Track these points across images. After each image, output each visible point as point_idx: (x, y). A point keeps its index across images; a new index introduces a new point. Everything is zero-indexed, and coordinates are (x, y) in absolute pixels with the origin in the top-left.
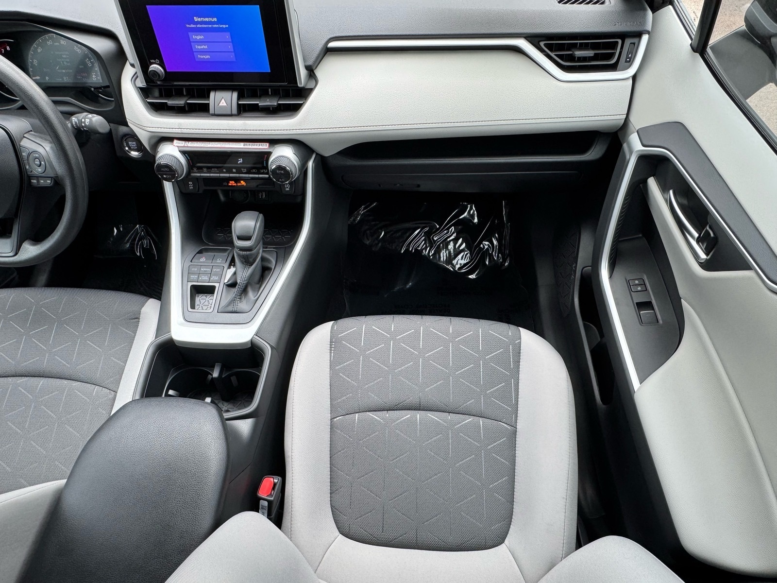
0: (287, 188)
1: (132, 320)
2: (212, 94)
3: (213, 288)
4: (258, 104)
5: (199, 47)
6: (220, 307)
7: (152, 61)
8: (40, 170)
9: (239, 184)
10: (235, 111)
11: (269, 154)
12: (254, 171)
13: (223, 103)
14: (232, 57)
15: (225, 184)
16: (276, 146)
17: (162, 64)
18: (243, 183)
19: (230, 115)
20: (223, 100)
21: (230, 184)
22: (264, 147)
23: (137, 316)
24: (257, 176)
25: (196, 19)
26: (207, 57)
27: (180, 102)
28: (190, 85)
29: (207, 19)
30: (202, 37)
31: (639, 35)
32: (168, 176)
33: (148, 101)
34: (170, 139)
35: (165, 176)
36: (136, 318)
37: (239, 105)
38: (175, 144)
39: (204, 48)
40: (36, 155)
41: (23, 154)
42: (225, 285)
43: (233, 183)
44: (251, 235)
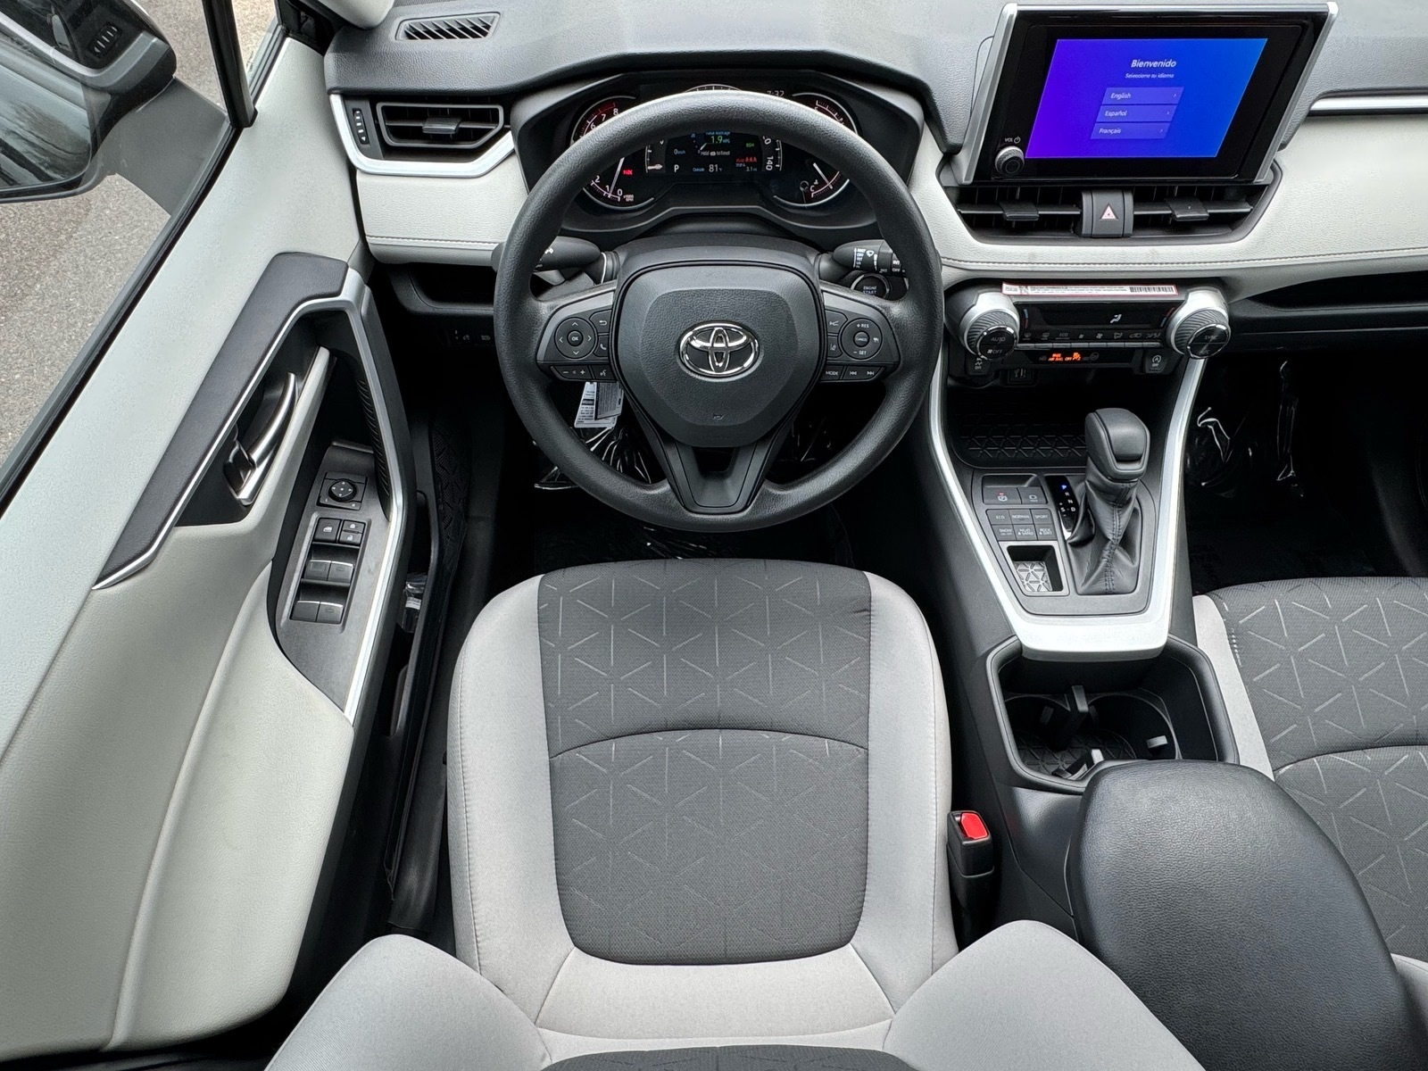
0: (1156, 362)
1: (857, 615)
2: (1086, 199)
3: (1050, 549)
4: (1174, 215)
5: (1111, 114)
6: (1079, 584)
7: (1010, 140)
8: (861, 353)
9: (1068, 359)
10: (1129, 228)
11: (1177, 305)
12: (1136, 335)
13: (1109, 215)
14: (1162, 131)
15: (1043, 359)
16: (1190, 291)
17: (1023, 146)
19: (1117, 237)
20: (1107, 208)
21: (1052, 360)
22: (1169, 292)
23: (866, 606)
24: (1139, 344)
25: (1135, 64)
26: (1116, 131)
27: (1032, 213)
29: (1155, 64)
30: (1128, 96)
32: (998, 351)
35: (990, 351)
36: (865, 610)
37: (1137, 218)
38: (1005, 291)
39: (1119, 116)
40: (862, 325)
41: (831, 323)
42: (1068, 546)
43: (1059, 355)
44: (1140, 453)
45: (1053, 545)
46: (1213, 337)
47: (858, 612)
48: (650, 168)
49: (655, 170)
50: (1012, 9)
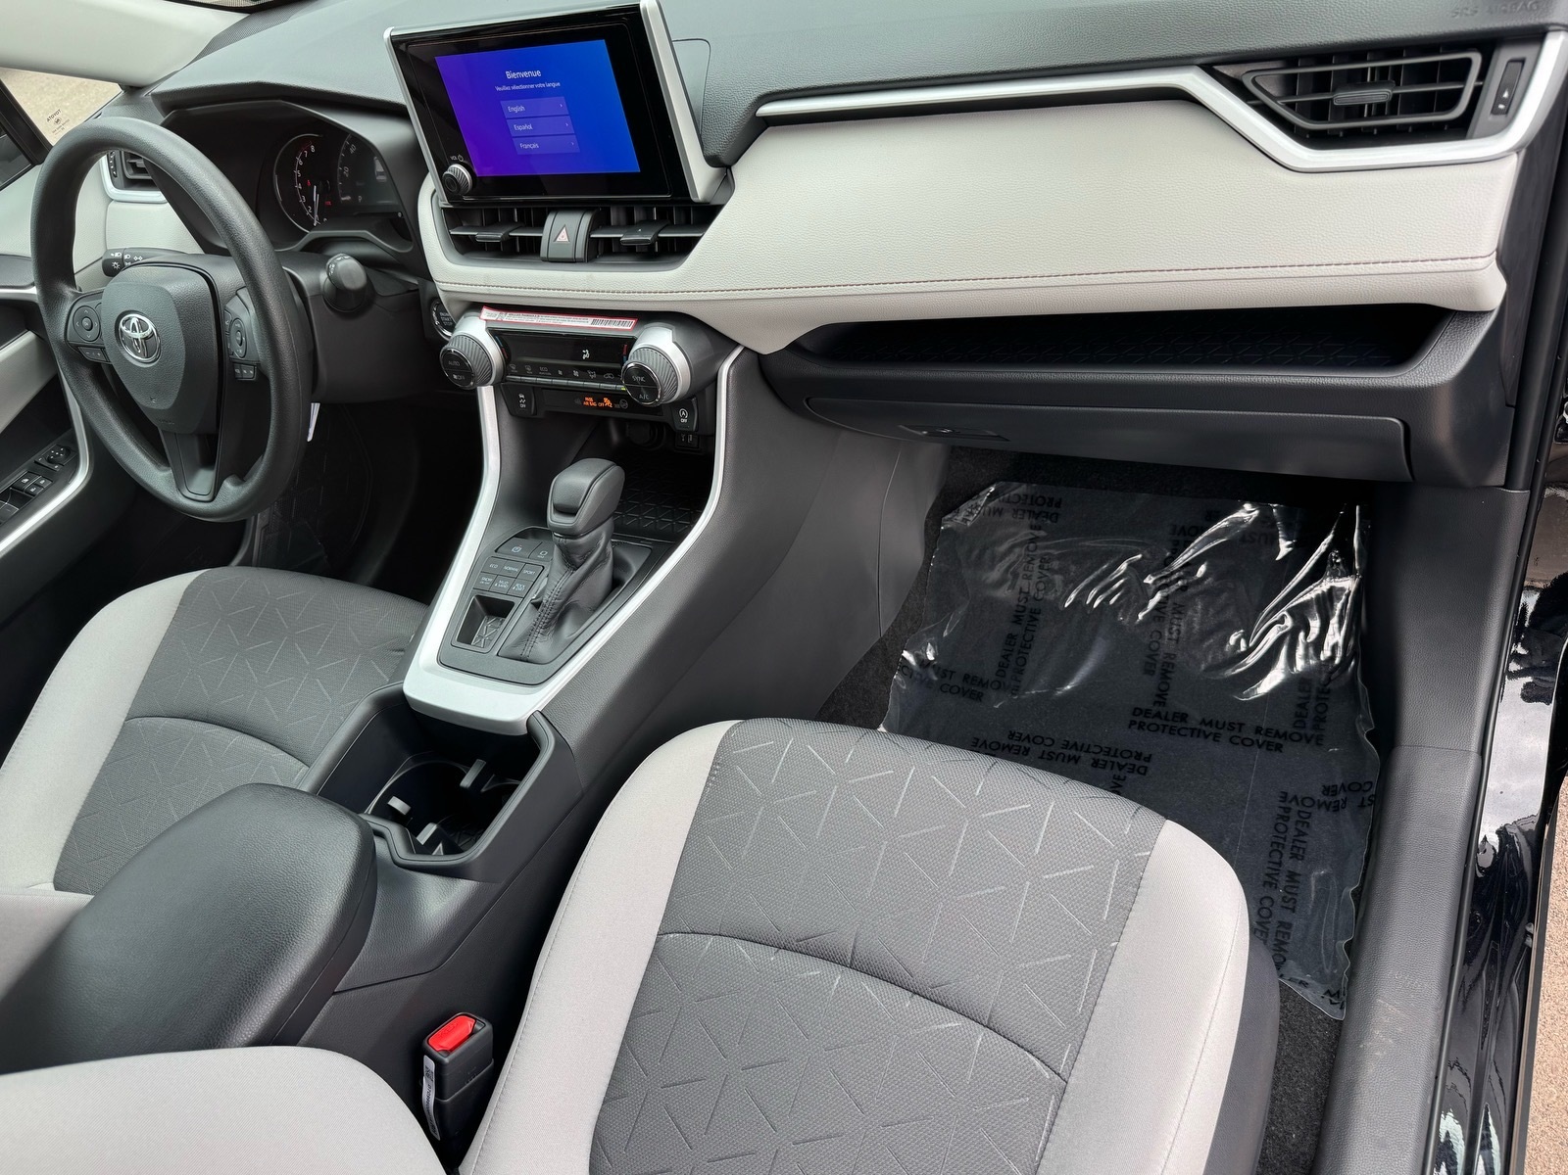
0: (684, 417)
1: (394, 653)
2: (550, 220)
3: (511, 605)
4: (620, 239)
5: (520, 128)
6: (505, 645)
7: (452, 158)
8: (240, 350)
9: (601, 404)
10: (580, 254)
11: (631, 341)
12: (608, 376)
13: (563, 237)
14: (572, 144)
15: (578, 402)
16: (644, 326)
17: (467, 164)
19: (573, 261)
20: (565, 230)
21: (587, 403)
22: (622, 327)
24: (613, 387)
25: (510, 75)
26: (534, 146)
28: (525, 202)
29: (525, 74)
30: (522, 108)
31: (1536, 36)
32: (461, 378)
33: (451, 232)
35: (455, 377)
36: (402, 650)
37: (589, 242)
38: (482, 316)
39: (527, 130)
40: (238, 325)
42: (530, 605)
43: (591, 399)
44: (578, 505)
45: (517, 601)
46: (642, 379)
48: (343, 199)
49: (346, 200)
50: (387, 35)
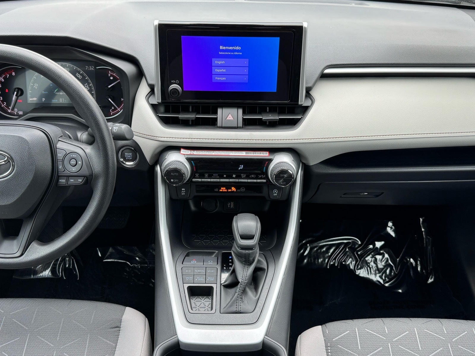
0: (275, 193)
2: (219, 111)
3: (211, 288)
4: (262, 118)
5: (218, 71)
6: (222, 307)
7: (173, 81)
8: (73, 169)
9: (230, 190)
10: (240, 124)
11: (270, 161)
12: (253, 176)
13: (230, 118)
14: (245, 79)
15: (216, 190)
16: (275, 154)
17: (181, 84)
18: (233, 189)
19: (236, 128)
21: (222, 190)
22: (265, 155)
23: (118, 324)
24: (255, 181)
25: (221, 47)
26: (223, 79)
27: (192, 116)
29: (231, 48)
30: (223, 62)
32: (176, 180)
33: (159, 115)
34: (177, 148)
35: (172, 180)
37: (244, 120)
38: (182, 152)
39: (222, 72)
40: (73, 156)
41: (59, 155)
42: (222, 286)
43: (224, 188)
44: (254, 234)
45: (214, 286)
46: (286, 176)
47: (113, 328)
48: (31, 99)
49: (33, 100)
50: (156, 23)
